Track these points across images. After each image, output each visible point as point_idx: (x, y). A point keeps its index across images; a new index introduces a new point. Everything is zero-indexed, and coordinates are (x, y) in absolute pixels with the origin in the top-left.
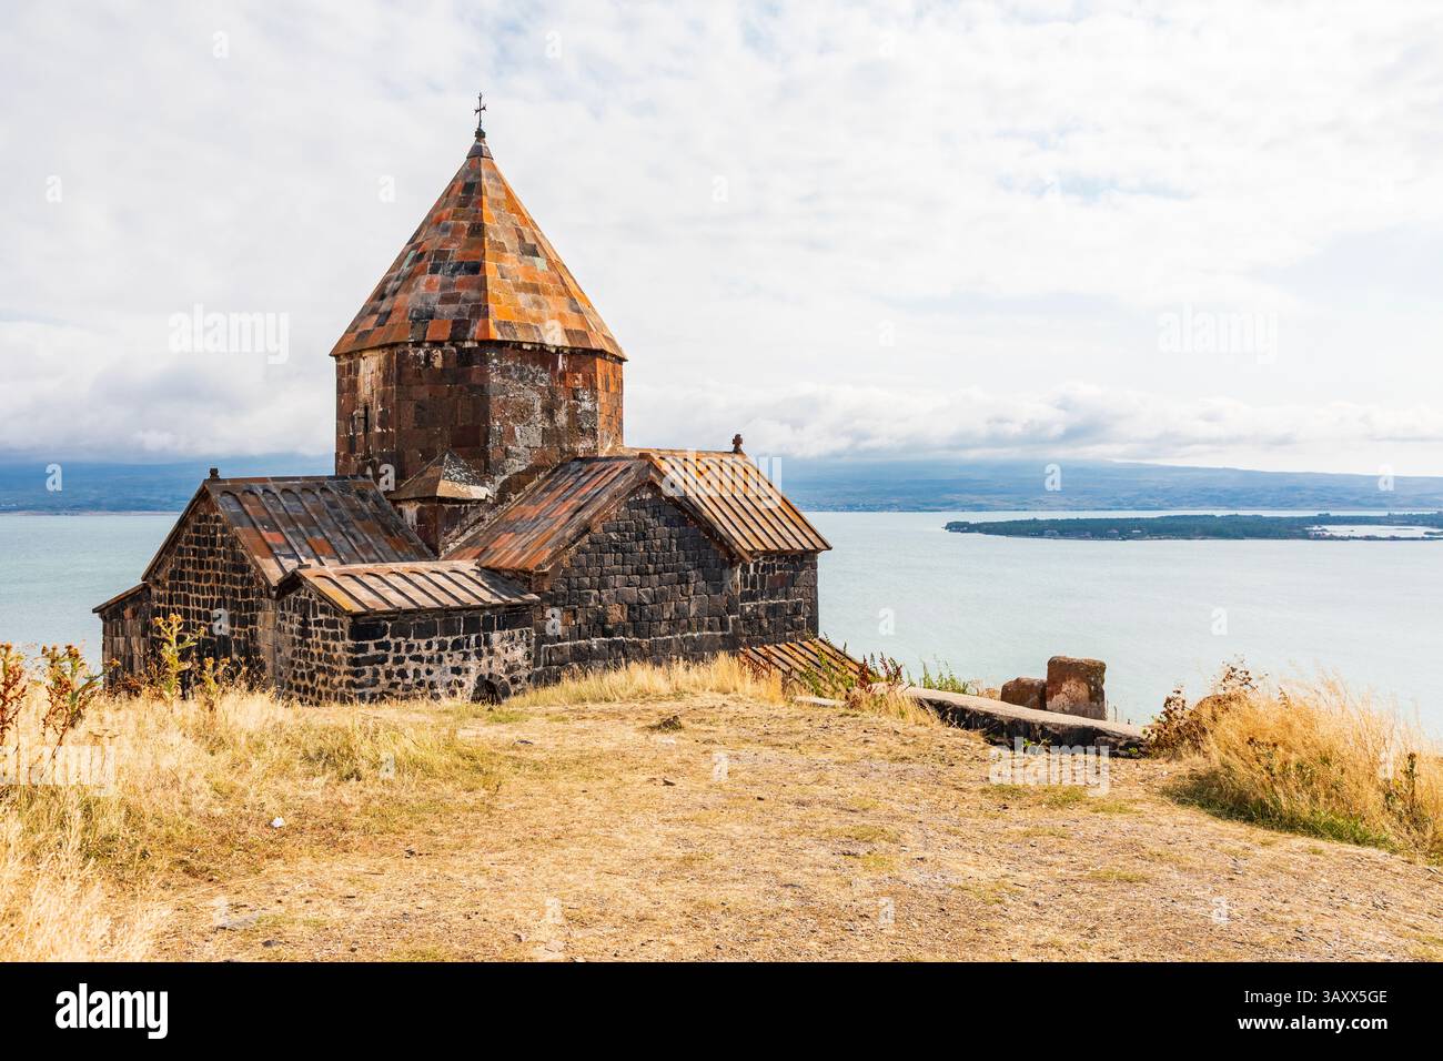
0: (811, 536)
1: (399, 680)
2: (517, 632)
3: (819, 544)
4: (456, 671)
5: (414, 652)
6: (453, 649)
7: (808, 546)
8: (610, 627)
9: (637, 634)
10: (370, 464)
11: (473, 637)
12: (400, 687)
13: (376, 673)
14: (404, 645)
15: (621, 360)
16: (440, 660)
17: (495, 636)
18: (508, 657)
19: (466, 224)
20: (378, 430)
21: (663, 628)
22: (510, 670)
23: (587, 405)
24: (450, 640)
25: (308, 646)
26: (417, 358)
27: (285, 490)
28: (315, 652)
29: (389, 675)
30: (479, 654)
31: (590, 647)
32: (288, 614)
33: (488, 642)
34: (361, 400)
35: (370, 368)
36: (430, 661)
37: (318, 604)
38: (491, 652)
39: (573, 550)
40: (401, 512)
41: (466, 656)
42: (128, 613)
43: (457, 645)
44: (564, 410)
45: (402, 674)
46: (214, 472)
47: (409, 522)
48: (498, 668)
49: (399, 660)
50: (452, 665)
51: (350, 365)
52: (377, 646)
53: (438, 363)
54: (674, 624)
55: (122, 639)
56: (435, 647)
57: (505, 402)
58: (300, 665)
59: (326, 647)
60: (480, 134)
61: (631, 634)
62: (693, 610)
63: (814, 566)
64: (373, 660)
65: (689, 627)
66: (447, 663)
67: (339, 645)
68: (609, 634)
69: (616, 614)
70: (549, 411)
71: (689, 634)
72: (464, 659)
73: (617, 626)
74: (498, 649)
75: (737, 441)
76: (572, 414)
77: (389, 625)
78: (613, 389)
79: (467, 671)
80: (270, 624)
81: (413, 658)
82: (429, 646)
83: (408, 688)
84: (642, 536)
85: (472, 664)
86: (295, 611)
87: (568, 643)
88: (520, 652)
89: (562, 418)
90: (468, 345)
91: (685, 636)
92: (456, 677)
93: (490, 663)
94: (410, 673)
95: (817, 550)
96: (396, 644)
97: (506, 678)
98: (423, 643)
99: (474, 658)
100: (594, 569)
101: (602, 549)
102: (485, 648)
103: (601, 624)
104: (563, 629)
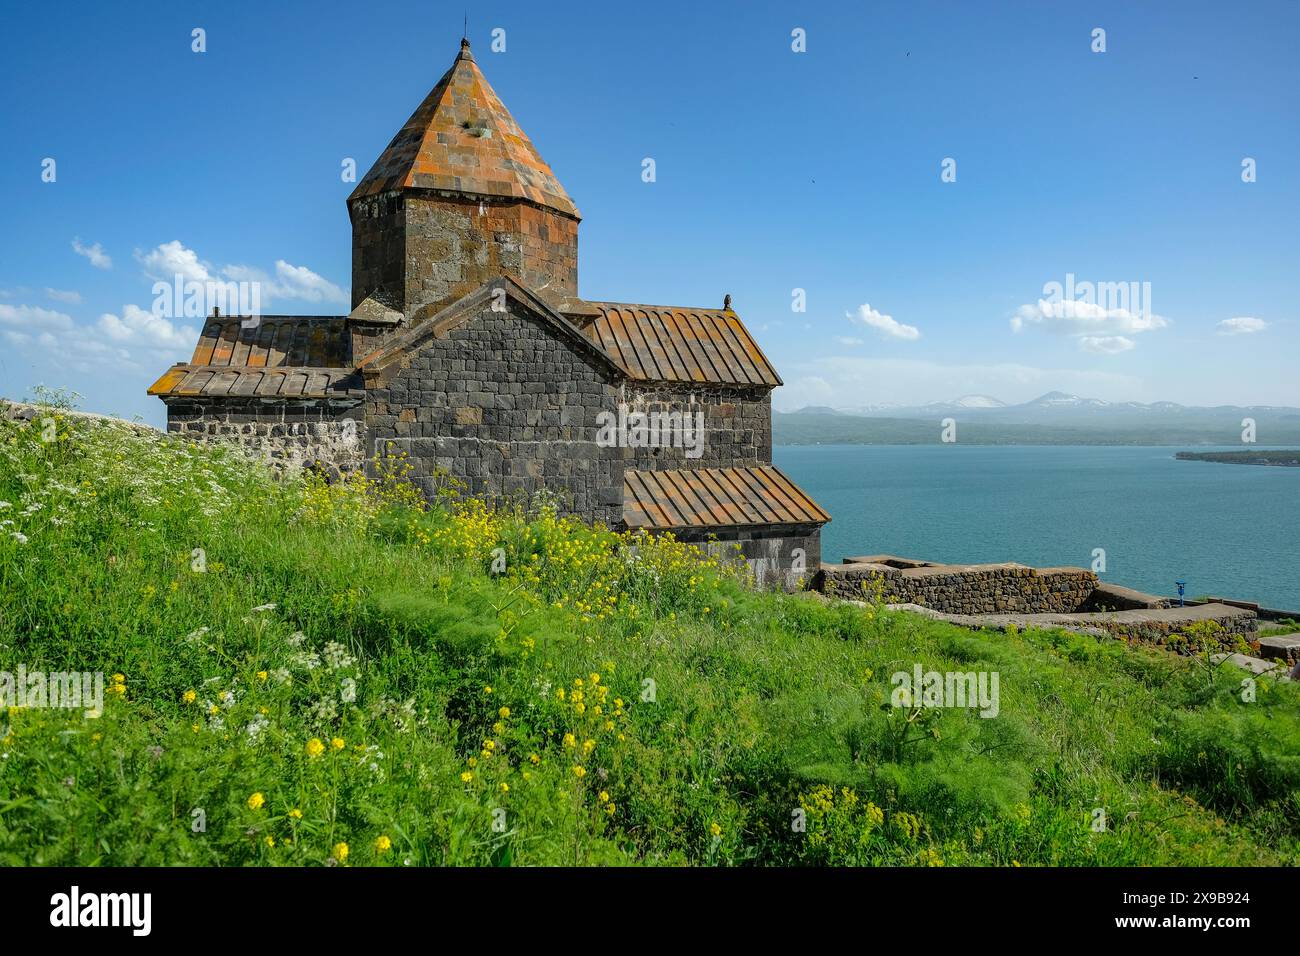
2: (347, 424)
3: (772, 380)
4: (277, 454)
5: (231, 435)
6: (273, 435)
7: (757, 380)
8: (461, 428)
9: (492, 435)
11: (296, 426)
14: (219, 428)
16: (259, 443)
17: (321, 426)
18: (337, 447)
21: (528, 432)
22: (339, 459)
23: (510, 247)
24: (270, 427)
30: (304, 443)
31: (435, 445)
33: (312, 431)
36: (248, 444)
38: (317, 440)
39: (414, 354)
41: (288, 443)
43: (278, 431)
44: (484, 250)
48: (325, 456)
50: (273, 449)
52: (190, 427)
53: (375, 214)
54: (540, 430)
56: (253, 431)
57: (422, 241)
61: (486, 435)
62: (565, 419)
63: (768, 399)
65: (560, 435)
66: (267, 447)
68: (461, 434)
69: (468, 416)
70: (470, 250)
71: (560, 441)
72: (285, 444)
73: (469, 427)
74: (325, 438)
75: (727, 301)
76: (494, 254)
77: (203, 408)
78: (555, 240)
79: (289, 456)
82: (246, 430)
84: (498, 345)
85: (296, 450)
87: (410, 439)
88: (350, 443)
90: (393, 194)
91: (555, 442)
92: (276, 460)
93: (317, 451)
95: (769, 387)
96: (210, 426)
97: (335, 466)
98: (240, 427)
99: (297, 445)
100: (440, 373)
101: (449, 355)
102: (309, 436)
103: (448, 423)
104: (400, 426)
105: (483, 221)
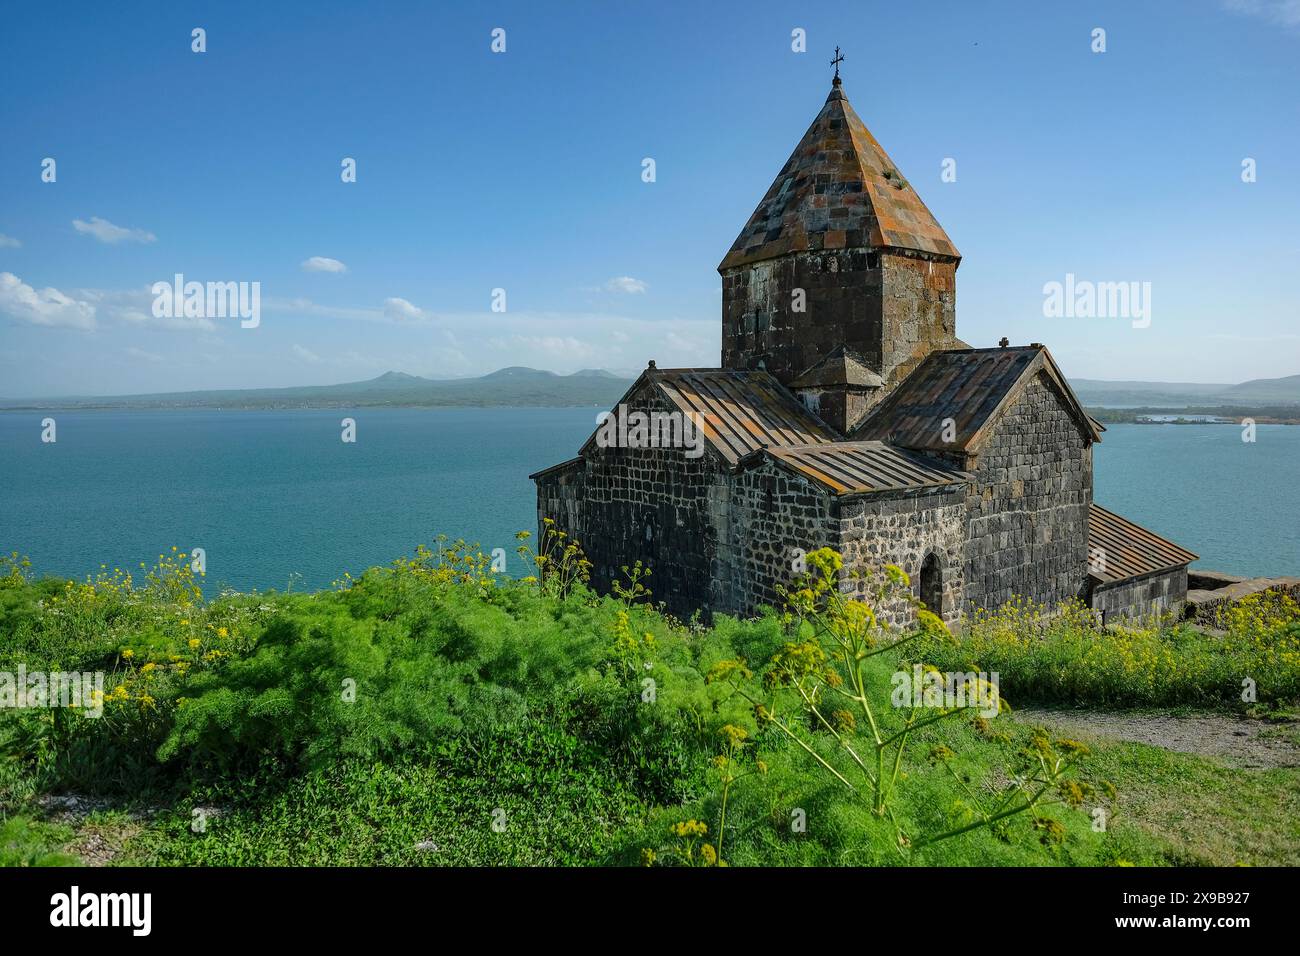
1: (871, 555)
2: (954, 507)
4: (911, 544)
5: (882, 529)
6: (909, 525)
8: (1013, 501)
9: (1028, 506)
10: (762, 358)
11: (924, 514)
12: (871, 561)
13: (854, 549)
14: (875, 521)
16: (901, 536)
17: (939, 512)
18: (948, 531)
19: (840, 153)
20: (772, 328)
21: (1046, 501)
22: (948, 543)
23: (948, 306)
24: (907, 516)
25: (774, 519)
26: (814, 264)
27: (708, 379)
28: (784, 526)
29: (863, 551)
30: (928, 530)
31: (1000, 520)
32: (747, 489)
33: (933, 517)
34: (751, 304)
35: (761, 278)
36: (893, 536)
37: (787, 481)
38: (936, 526)
40: (801, 398)
41: (919, 531)
42: (562, 480)
43: (912, 521)
44: (933, 310)
45: (873, 549)
46: (652, 364)
47: (810, 406)
48: (940, 542)
49: (870, 537)
50: (909, 539)
51: (738, 277)
53: (834, 268)
54: (1051, 498)
55: (556, 501)
56: (897, 523)
57: (893, 302)
58: (762, 536)
59: (799, 522)
60: (837, 82)
61: (1025, 507)
62: (1063, 485)
65: (1061, 501)
66: (906, 539)
67: (817, 522)
68: (1013, 507)
69: (1017, 489)
70: (923, 310)
72: (917, 533)
73: (1017, 500)
74: (941, 524)
76: (938, 314)
77: (864, 502)
79: (918, 544)
80: (723, 496)
81: (881, 534)
83: (876, 562)
84: (1034, 419)
85: (922, 538)
86: (756, 486)
87: (987, 517)
88: (955, 526)
89: (932, 317)
90: (862, 251)
91: (1057, 508)
93: (935, 537)
94: (879, 548)
96: (869, 521)
98: (889, 519)
99: (924, 533)
100: (1005, 450)
102: (931, 523)
103: (1007, 499)
104: (984, 504)
105: (932, 280)
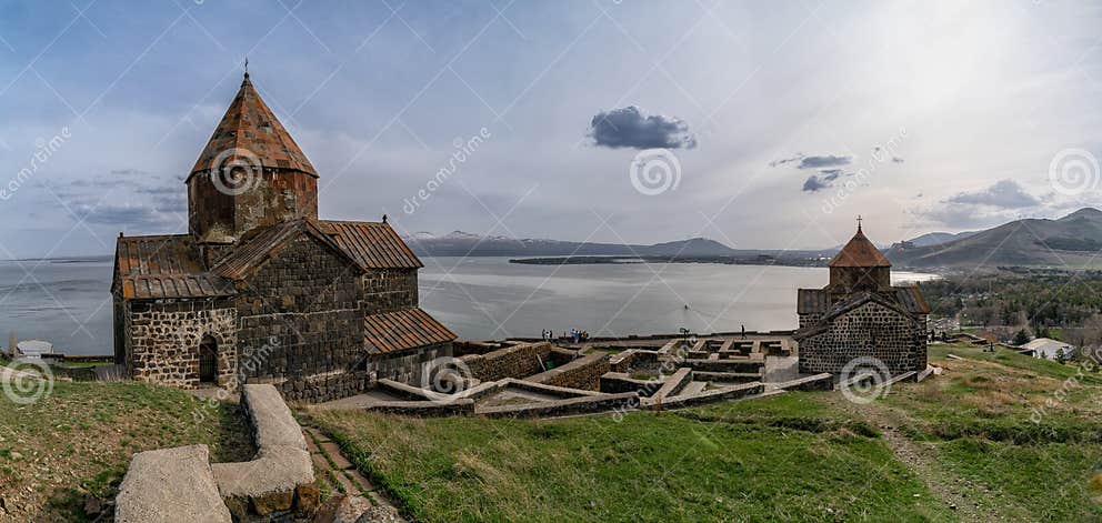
0: (414, 260)
1: (157, 333)
2: (226, 310)
3: (418, 264)
4: (190, 329)
5: (165, 319)
6: (188, 318)
7: (412, 265)
8: (284, 307)
9: (300, 310)
11: (200, 312)
12: (158, 337)
13: (144, 329)
14: (159, 315)
15: (316, 177)
16: (180, 324)
17: (213, 312)
18: (221, 323)
21: (318, 307)
22: (223, 330)
23: (290, 197)
24: (186, 314)
29: (151, 330)
30: (204, 322)
31: (272, 318)
33: (208, 315)
36: (174, 324)
38: (210, 320)
39: (260, 267)
41: (196, 322)
43: (190, 316)
44: (276, 199)
45: (159, 330)
46: (121, 234)
48: (215, 329)
49: (157, 323)
50: (188, 326)
52: (144, 316)
54: (324, 306)
56: (178, 317)
60: (246, 76)
61: (297, 311)
62: (336, 298)
63: (416, 275)
64: (142, 323)
66: (186, 326)
68: (284, 311)
69: (288, 301)
70: (268, 199)
71: (334, 311)
72: (195, 324)
73: (288, 307)
74: (215, 319)
75: (385, 218)
76: (281, 201)
77: (151, 305)
78: (308, 190)
79: (196, 330)
81: (165, 322)
82: (174, 316)
83: (161, 338)
84: (303, 259)
85: (199, 326)
87: (259, 316)
88: (228, 320)
89: (275, 203)
91: (331, 311)
92: (189, 332)
93: (210, 326)
94: (163, 330)
95: (417, 268)
96: (155, 315)
98: (170, 315)
99: (200, 323)
100: (274, 277)
101: (278, 267)
102: (207, 318)
103: (278, 306)
104: (254, 309)
105: (276, 181)
